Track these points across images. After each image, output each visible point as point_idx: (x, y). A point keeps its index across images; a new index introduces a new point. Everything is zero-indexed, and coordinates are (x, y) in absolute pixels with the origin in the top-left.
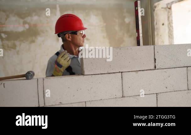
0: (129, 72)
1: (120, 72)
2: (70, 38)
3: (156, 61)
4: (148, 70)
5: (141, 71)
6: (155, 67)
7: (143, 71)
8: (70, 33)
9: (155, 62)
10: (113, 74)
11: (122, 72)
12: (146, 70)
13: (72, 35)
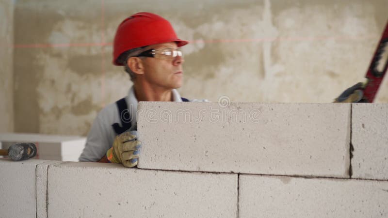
0: (261, 175)
1: (232, 173)
2: (139, 69)
3: (354, 153)
4: (325, 177)
5: (301, 177)
6: (350, 172)
7: (306, 177)
8: (138, 56)
9: (351, 156)
10: (214, 175)
11: (239, 174)
12: (318, 177)
13: (142, 59)
